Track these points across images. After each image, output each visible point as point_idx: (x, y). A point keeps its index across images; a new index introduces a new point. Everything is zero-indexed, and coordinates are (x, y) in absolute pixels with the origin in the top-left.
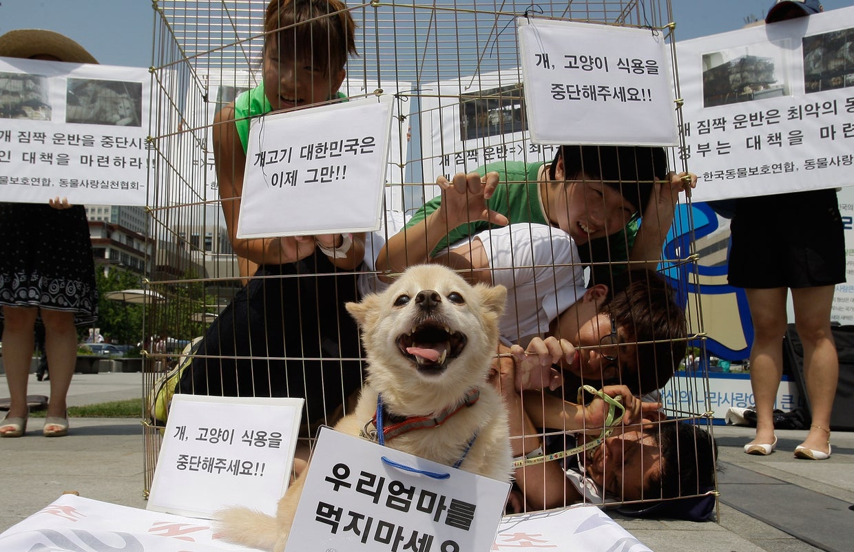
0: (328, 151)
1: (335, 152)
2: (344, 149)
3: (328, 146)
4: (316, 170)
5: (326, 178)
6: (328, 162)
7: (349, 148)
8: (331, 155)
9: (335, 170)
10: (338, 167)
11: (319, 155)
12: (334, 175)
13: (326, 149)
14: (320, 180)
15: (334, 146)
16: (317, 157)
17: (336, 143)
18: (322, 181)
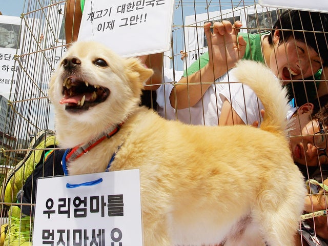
0: (135, 7)
1: (139, 7)
2: (145, 4)
3: (135, 4)
4: (127, 19)
5: (133, 22)
6: (135, 12)
7: (149, 3)
8: (137, 9)
9: (139, 17)
10: (142, 15)
11: (129, 10)
12: (139, 20)
13: (134, 5)
14: (129, 24)
15: (139, 3)
16: (128, 11)
17: (140, 2)
18: (131, 24)
